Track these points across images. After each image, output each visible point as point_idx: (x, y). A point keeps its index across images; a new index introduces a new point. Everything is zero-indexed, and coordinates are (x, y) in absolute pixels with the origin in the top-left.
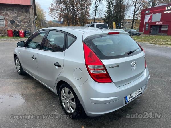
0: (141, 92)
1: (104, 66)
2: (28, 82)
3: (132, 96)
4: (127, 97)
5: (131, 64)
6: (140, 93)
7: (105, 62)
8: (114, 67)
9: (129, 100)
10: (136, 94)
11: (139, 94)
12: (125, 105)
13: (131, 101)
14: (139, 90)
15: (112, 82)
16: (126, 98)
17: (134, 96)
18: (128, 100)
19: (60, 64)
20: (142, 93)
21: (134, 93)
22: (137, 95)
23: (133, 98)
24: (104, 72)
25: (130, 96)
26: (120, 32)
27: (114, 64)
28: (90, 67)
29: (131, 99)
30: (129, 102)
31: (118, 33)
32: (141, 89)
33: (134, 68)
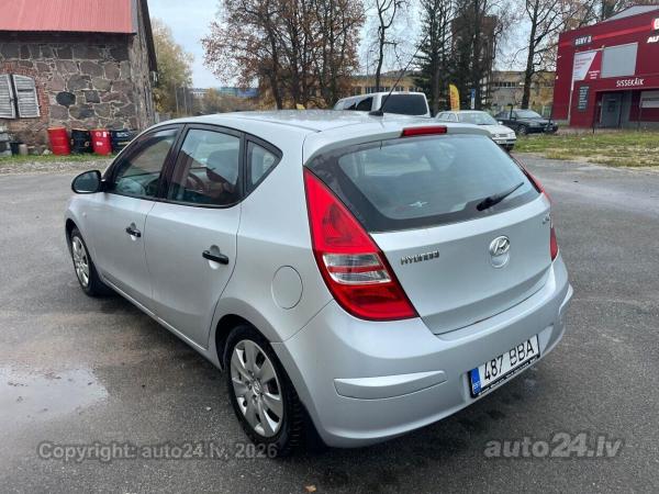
0: (536, 352)
1: (382, 254)
2: (117, 323)
3: (498, 366)
4: (476, 370)
5: (491, 246)
6: (531, 355)
7: (387, 241)
8: (420, 259)
9: (488, 382)
10: (513, 360)
11: (526, 359)
12: (469, 401)
13: (494, 388)
14: (526, 344)
15: (416, 314)
16: (472, 375)
17: (505, 366)
18: (484, 382)
19: (224, 252)
20: (538, 356)
21: (506, 356)
22: (518, 363)
23: (504, 377)
24: (384, 277)
25: (489, 368)
26: (448, 125)
27: (421, 248)
28: (330, 260)
29: (493, 379)
30: (488, 391)
31: (443, 131)
32: (534, 341)
33: (505, 259)
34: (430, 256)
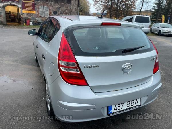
0: (139, 104)
3: (121, 106)
4: (111, 106)
6: (137, 105)
9: (115, 111)
10: (129, 105)
11: (134, 106)
12: (106, 116)
13: (117, 113)
14: (135, 101)
16: (109, 108)
17: (124, 107)
18: (113, 111)
20: (140, 105)
21: (125, 104)
22: (130, 107)
23: (123, 110)
25: (117, 107)
26: (122, 23)
27: (92, 63)
28: (61, 63)
29: (118, 110)
30: (113, 115)
31: (119, 25)
32: (139, 100)
34: (96, 66)
